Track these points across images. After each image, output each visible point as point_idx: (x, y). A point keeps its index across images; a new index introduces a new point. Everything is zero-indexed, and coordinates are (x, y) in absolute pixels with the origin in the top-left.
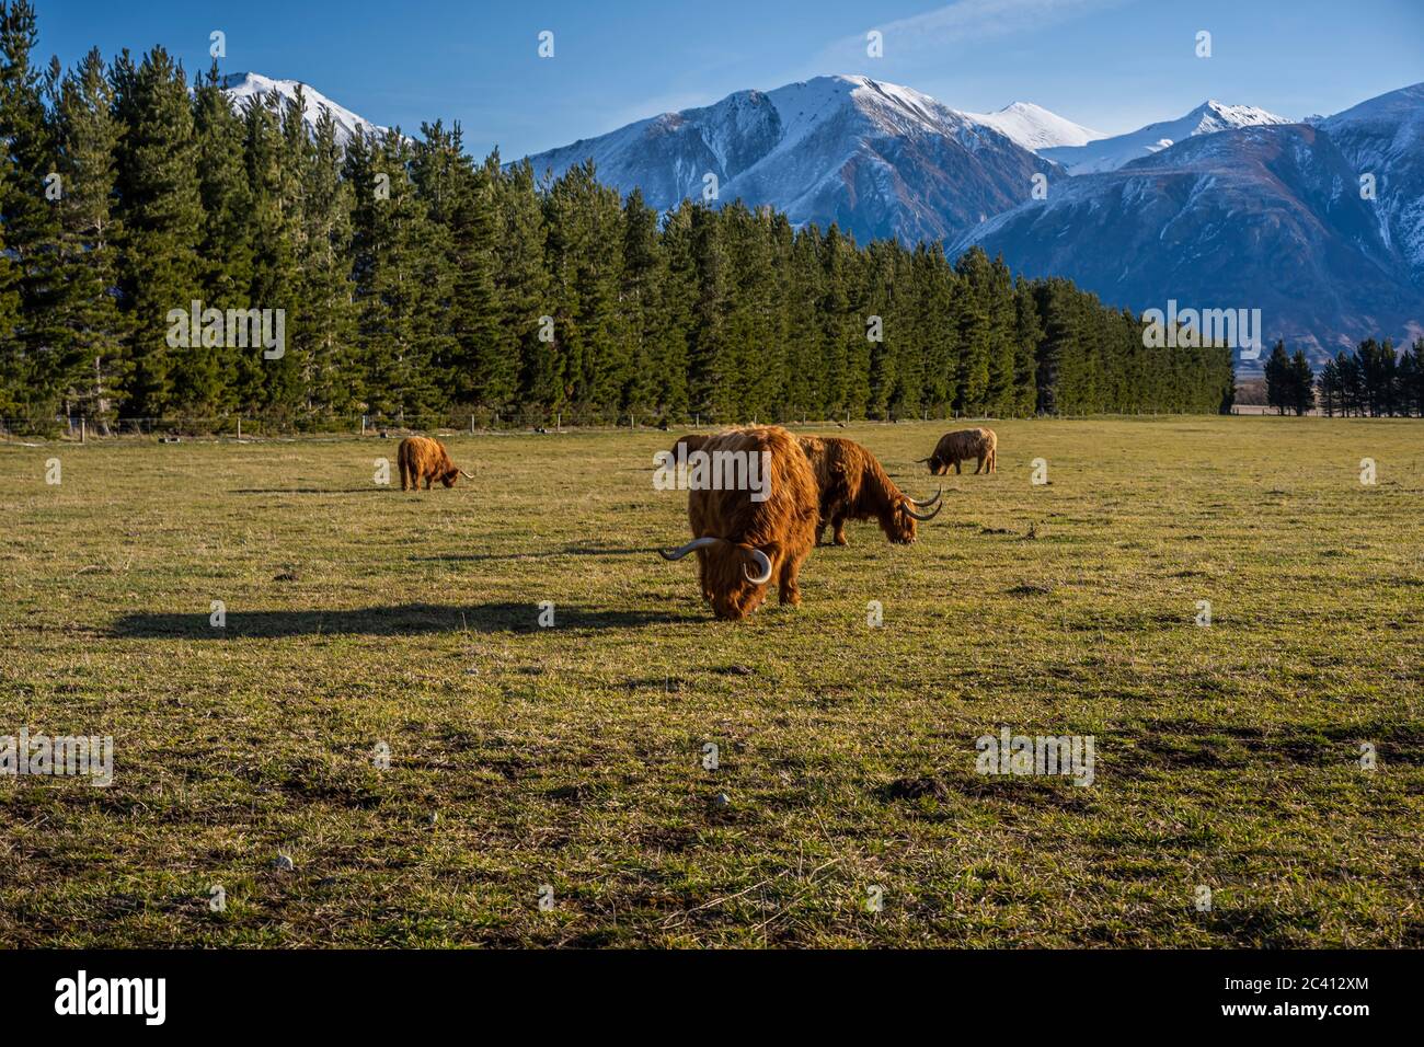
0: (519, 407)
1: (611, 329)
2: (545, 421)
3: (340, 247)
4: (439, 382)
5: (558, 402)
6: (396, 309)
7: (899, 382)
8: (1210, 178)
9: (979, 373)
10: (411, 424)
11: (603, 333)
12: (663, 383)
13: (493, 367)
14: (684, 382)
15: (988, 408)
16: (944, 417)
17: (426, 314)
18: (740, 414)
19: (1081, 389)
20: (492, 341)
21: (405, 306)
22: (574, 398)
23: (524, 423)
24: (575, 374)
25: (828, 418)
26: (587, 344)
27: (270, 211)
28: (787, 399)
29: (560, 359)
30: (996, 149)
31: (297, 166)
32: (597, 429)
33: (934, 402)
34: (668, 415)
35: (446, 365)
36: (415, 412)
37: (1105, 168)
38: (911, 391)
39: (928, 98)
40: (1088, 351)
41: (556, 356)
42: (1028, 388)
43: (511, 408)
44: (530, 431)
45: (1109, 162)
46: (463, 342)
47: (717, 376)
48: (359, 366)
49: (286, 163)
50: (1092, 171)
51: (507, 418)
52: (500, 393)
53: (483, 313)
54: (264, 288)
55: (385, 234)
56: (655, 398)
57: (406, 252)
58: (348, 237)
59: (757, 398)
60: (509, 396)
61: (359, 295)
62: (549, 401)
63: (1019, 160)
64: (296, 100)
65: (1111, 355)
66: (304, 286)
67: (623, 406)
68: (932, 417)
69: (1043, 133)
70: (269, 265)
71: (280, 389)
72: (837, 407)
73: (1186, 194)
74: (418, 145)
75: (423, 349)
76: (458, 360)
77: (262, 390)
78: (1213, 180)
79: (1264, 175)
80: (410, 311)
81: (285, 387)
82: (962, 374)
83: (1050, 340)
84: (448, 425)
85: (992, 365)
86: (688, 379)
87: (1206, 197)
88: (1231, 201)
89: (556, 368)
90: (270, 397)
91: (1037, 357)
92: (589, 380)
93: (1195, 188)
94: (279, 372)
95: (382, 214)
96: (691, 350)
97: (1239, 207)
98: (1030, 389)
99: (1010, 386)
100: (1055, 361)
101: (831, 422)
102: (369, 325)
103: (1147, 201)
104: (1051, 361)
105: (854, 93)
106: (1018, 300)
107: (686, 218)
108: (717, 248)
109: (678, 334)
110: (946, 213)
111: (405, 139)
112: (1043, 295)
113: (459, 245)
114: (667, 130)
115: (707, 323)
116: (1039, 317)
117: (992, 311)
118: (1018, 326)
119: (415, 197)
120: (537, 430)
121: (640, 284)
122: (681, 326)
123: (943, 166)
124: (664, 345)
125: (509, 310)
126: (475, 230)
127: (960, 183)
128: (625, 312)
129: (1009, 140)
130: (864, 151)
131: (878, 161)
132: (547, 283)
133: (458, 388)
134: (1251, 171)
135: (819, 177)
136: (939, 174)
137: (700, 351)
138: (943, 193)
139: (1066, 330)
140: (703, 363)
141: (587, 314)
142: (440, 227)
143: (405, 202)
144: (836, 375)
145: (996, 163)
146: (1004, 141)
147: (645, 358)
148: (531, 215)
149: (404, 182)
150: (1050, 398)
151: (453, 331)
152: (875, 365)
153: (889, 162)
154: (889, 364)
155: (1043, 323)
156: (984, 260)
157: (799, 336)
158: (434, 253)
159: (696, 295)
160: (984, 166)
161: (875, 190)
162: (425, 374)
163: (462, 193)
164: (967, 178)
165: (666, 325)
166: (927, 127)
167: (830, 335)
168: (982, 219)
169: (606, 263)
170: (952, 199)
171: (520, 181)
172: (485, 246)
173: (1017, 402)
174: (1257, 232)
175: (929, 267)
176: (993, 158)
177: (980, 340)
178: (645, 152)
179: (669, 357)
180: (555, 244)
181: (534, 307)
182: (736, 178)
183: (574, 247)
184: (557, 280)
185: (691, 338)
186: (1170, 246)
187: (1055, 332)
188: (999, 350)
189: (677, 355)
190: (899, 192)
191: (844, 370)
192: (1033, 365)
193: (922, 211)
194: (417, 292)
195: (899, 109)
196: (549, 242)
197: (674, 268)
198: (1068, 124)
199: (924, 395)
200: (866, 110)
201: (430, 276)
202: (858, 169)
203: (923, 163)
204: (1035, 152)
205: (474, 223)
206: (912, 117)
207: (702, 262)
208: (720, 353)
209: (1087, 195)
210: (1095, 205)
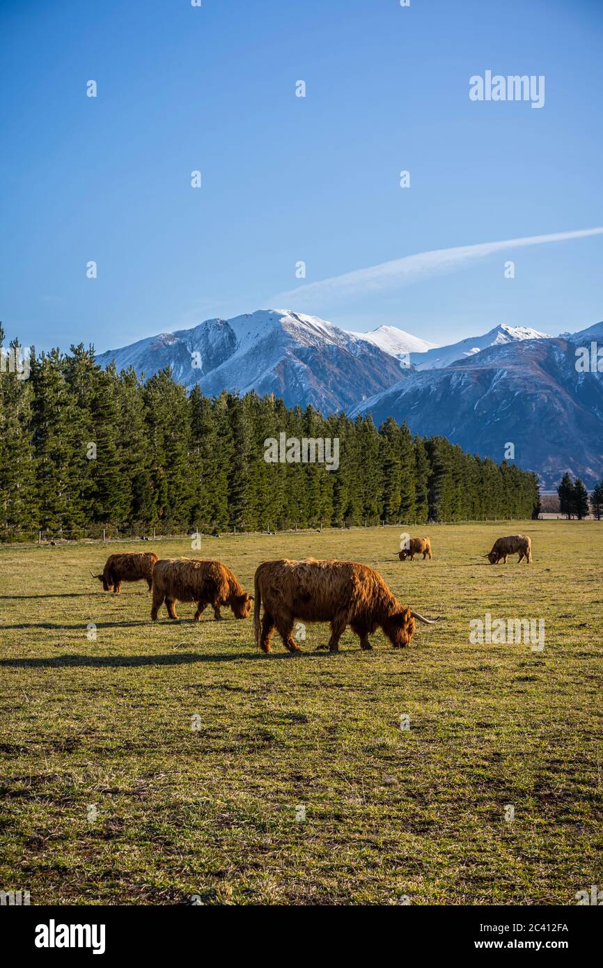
0: (130, 524)
1: (183, 473)
2: (146, 532)
3: (24, 424)
4: (84, 509)
5: (154, 520)
6: (58, 463)
7: (350, 503)
8: (503, 372)
9: (396, 497)
10: (67, 536)
11: (179, 476)
12: (214, 507)
13: (116, 499)
14: (226, 506)
15: (401, 519)
16: (376, 525)
17: (75, 466)
18: (259, 526)
19: (454, 505)
20: (115, 483)
21: (63, 461)
22: (163, 517)
23: (134, 534)
24: (164, 502)
25: (309, 526)
26: (170, 483)
28: (286, 516)
29: (155, 493)
30: (371, 355)
32: (177, 537)
33: (370, 515)
34: (217, 526)
35: (88, 498)
36: (69, 528)
37: (439, 366)
38: (357, 509)
39: (328, 323)
40: (457, 481)
41: (153, 491)
42: (423, 505)
43: (126, 524)
44: (138, 539)
45: (441, 362)
46: (99, 483)
47: (246, 502)
48: (37, 500)
50: (431, 368)
51: (123, 531)
52: (121, 515)
53: (110, 464)
55: (52, 416)
56: (210, 517)
57: (65, 427)
58: (29, 418)
59: (268, 515)
60: (125, 517)
61: (36, 454)
62: (149, 519)
63: (386, 362)
65: (470, 484)
67: (191, 522)
68: (369, 525)
69: (400, 345)
72: (315, 519)
73: (490, 381)
74: (68, 359)
75: (75, 488)
76: (95, 495)
78: (505, 373)
79: (537, 369)
80: (66, 464)
82: (385, 497)
83: (435, 475)
84: (89, 536)
85: (402, 492)
86: (229, 503)
87: (501, 384)
88: (517, 386)
89: (153, 499)
91: (428, 486)
92: (172, 506)
93: (495, 378)
95: (50, 403)
96: (230, 485)
97: (522, 390)
98: (425, 506)
99: (414, 505)
100: (438, 488)
101: (311, 529)
102: (42, 474)
103: (465, 386)
104: (435, 488)
105: (282, 320)
106: (416, 450)
107: (225, 402)
108: (244, 421)
109: (223, 475)
110: (341, 395)
111: (62, 356)
112: (429, 447)
113: (95, 422)
114: (164, 344)
115: (239, 468)
116: (429, 461)
117: (403, 457)
118: (417, 467)
119: (68, 392)
120: (142, 538)
121: (201, 445)
122: (224, 470)
123: (338, 366)
124: (214, 483)
125: (125, 463)
126: (105, 412)
127: (349, 376)
128: (191, 462)
129: (379, 349)
130: (289, 357)
131: (298, 363)
132: (146, 445)
133: (95, 512)
134: (529, 367)
135: (261, 372)
136: (337, 371)
137: (235, 486)
138: (339, 382)
139: (444, 469)
140: (237, 494)
141: (170, 464)
142: (84, 411)
143: (62, 395)
144: (313, 499)
145: (371, 364)
146: (376, 350)
147: (204, 492)
148: (136, 403)
149: (62, 382)
150: (435, 511)
151: (92, 476)
152: (336, 493)
153: (305, 362)
154: (344, 492)
155: (431, 465)
156: (396, 426)
157: (292, 476)
158: (80, 427)
159: (233, 450)
160: (364, 365)
161: (297, 381)
162: (75, 504)
163: (96, 389)
164: (354, 373)
165: (216, 470)
166: (328, 341)
167: (309, 474)
168: (364, 398)
169: (181, 431)
170: (345, 386)
171: (129, 381)
172: (111, 422)
173: (417, 515)
174: (534, 405)
175: (365, 431)
176: (370, 360)
177: (396, 476)
178: (151, 358)
179: (218, 489)
180: (149, 420)
181: (139, 460)
182: (209, 374)
183: (162, 422)
184: (152, 443)
185: (230, 477)
186: (480, 414)
187: (438, 470)
188: (407, 482)
189: (222, 488)
190: (311, 382)
191: (318, 496)
192: (426, 491)
193: (326, 393)
194: (71, 451)
195: (310, 330)
196: (147, 419)
197: (219, 434)
198: (416, 339)
199: (364, 511)
200: (289, 331)
201: (77, 442)
202: (286, 368)
203: (326, 364)
204: (396, 357)
205: (103, 408)
206: (319, 335)
207: (235, 430)
208: (247, 487)
209: (429, 383)
210: (434, 388)
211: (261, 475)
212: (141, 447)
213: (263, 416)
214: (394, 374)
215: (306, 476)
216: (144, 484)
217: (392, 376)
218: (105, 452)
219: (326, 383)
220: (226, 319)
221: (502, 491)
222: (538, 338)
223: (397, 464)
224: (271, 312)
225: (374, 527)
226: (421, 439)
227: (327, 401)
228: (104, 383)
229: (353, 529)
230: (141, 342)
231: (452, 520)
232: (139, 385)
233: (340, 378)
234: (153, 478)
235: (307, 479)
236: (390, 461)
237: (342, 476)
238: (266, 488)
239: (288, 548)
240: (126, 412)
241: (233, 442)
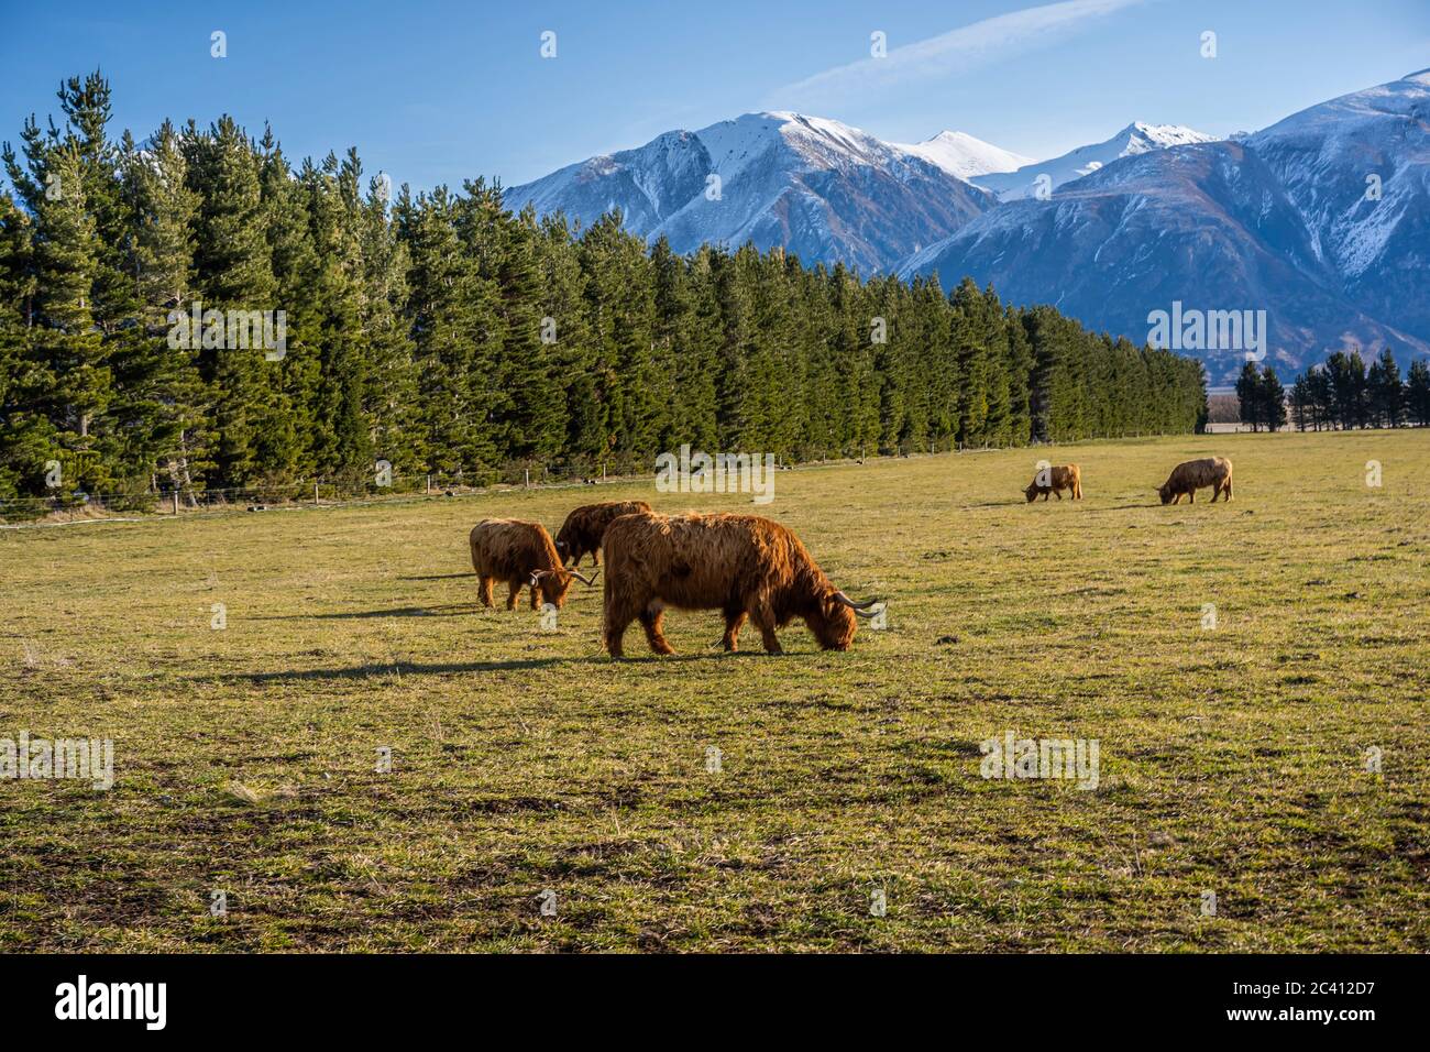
0: (567, 460)
1: (646, 378)
2: (593, 471)
3: (398, 308)
4: (494, 438)
5: (603, 452)
6: (452, 367)
7: (907, 416)
8: (1140, 199)
9: (979, 404)
10: (470, 481)
11: (640, 382)
12: (695, 429)
13: (544, 420)
14: (714, 427)
15: (988, 439)
16: (949, 450)
17: (479, 371)
19: (1070, 415)
20: (541, 395)
21: (460, 364)
22: (617, 447)
23: (572, 475)
24: (618, 423)
25: (845, 455)
26: (626, 393)
27: (335, 275)
28: (807, 439)
29: (603, 409)
30: (927, 179)
31: (355, 229)
32: (639, 478)
33: (940, 434)
35: (500, 419)
36: (473, 469)
38: (919, 426)
39: (857, 131)
40: (1075, 376)
41: (600, 407)
42: (1022, 416)
43: (560, 460)
44: (579, 483)
46: (516, 398)
47: (745, 419)
48: (422, 426)
49: (346, 227)
50: (1024, 197)
51: (555, 471)
52: (552, 446)
53: (532, 367)
54: (333, 353)
55: (440, 293)
57: (461, 309)
58: (405, 298)
59: (780, 439)
60: (558, 450)
61: (418, 355)
62: (595, 452)
63: (950, 189)
64: (351, 163)
65: (1095, 380)
66: (368, 348)
68: (939, 450)
69: (972, 162)
70: (337, 329)
71: (352, 452)
72: (853, 444)
73: (1118, 215)
74: (462, 202)
75: (479, 405)
76: (509, 415)
77: (336, 454)
78: (1144, 200)
79: (1195, 193)
80: (464, 368)
81: (357, 450)
82: (963, 406)
83: (1040, 369)
84: (503, 481)
85: (989, 396)
86: (718, 421)
87: (1137, 218)
88: (1162, 221)
89: (600, 418)
90: (344, 460)
91: (1029, 385)
92: (630, 429)
93: (1127, 209)
94: (351, 436)
95: (435, 273)
96: (719, 394)
97: (1171, 227)
98: (1024, 417)
99: (1008, 416)
100: (1046, 387)
101: (847, 459)
102: (428, 385)
103: (1079, 224)
104: (1041, 389)
105: (784, 129)
106: (1010, 329)
107: (705, 263)
108: (738, 291)
109: (708, 378)
110: (880, 244)
111: (451, 197)
112: (1030, 323)
113: (507, 300)
114: (598, 174)
115: (732, 366)
116: (1030, 346)
117: (988, 341)
118: (1012, 355)
119: (463, 254)
120: (586, 481)
121: (670, 331)
122: (710, 371)
123: (874, 199)
124: (695, 391)
125: (555, 364)
126: (522, 285)
127: (893, 214)
128: (657, 360)
129: (939, 169)
130: (796, 187)
131: (811, 197)
132: (588, 334)
133: (512, 443)
134: (1181, 189)
135: (752, 214)
136: (872, 207)
137: (727, 395)
138: (877, 225)
139: (1055, 357)
140: (730, 407)
141: (625, 363)
142: (489, 283)
143: (455, 260)
144: (850, 412)
145: (927, 193)
146: (933, 171)
147: (679, 405)
148: (569, 268)
149: (453, 240)
150: (1042, 426)
151: (504, 386)
152: (885, 401)
153: (822, 196)
154: (897, 399)
155: (1033, 351)
156: (976, 292)
157: (815, 376)
158: (484, 310)
159: (721, 339)
160: (916, 196)
161: (809, 226)
162: (482, 430)
163: (507, 249)
164: (900, 209)
165: (697, 371)
166: (857, 160)
167: (842, 373)
168: (917, 249)
169: (641, 311)
170: (885, 230)
171: (556, 234)
172: (531, 300)
173: (1014, 432)
174: (1190, 251)
175: (928, 300)
176: (926, 189)
177: (978, 371)
178: (577, 198)
179: (701, 401)
180: (591, 295)
181: (577, 359)
182: (670, 219)
183: (610, 297)
184: (596, 330)
185: (718, 381)
186: (1105, 268)
187: (1045, 360)
188: (996, 380)
189: (707, 400)
190: (833, 226)
191: (857, 407)
192: (1026, 394)
193: (856, 243)
194: (471, 348)
195: (829, 143)
196: (586, 293)
197: (700, 314)
198: (998, 150)
199: (930, 428)
200: (796, 146)
201: (480, 332)
202: (791, 206)
203: (854, 196)
204: (966, 181)
205: (519, 277)
206: (842, 150)
207: (724, 306)
208: (745, 396)
209: (1020, 222)
210: (1028, 230)
211: (767, 376)
212: (579, 338)
213: (766, 283)
214: (964, 207)
215: (837, 376)
216: (586, 395)
217: (962, 211)
218: (524, 347)
219: (856, 226)
220: (693, 129)
221: (1146, 391)
222: (1195, 141)
223: (980, 351)
224: (765, 117)
225: (946, 454)
226: (1016, 311)
227: (859, 257)
228: (519, 239)
229: (913, 457)
230: (562, 171)
231: (1069, 439)
232: (571, 240)
233: (879, 218)
234: (600, 385)
235: (839, 380)
236: (968, 347)
237: (893, 375)
238: (774, 397)
239: (819, 490)
240: (554, 283)
241: (721, 325)
